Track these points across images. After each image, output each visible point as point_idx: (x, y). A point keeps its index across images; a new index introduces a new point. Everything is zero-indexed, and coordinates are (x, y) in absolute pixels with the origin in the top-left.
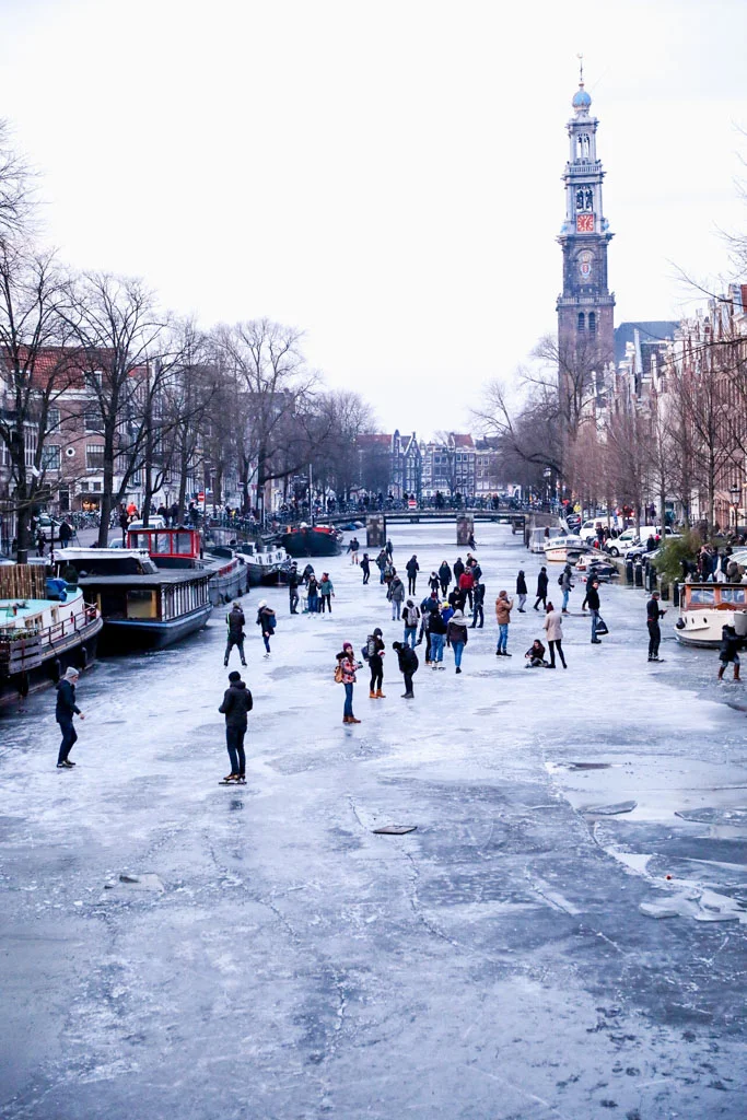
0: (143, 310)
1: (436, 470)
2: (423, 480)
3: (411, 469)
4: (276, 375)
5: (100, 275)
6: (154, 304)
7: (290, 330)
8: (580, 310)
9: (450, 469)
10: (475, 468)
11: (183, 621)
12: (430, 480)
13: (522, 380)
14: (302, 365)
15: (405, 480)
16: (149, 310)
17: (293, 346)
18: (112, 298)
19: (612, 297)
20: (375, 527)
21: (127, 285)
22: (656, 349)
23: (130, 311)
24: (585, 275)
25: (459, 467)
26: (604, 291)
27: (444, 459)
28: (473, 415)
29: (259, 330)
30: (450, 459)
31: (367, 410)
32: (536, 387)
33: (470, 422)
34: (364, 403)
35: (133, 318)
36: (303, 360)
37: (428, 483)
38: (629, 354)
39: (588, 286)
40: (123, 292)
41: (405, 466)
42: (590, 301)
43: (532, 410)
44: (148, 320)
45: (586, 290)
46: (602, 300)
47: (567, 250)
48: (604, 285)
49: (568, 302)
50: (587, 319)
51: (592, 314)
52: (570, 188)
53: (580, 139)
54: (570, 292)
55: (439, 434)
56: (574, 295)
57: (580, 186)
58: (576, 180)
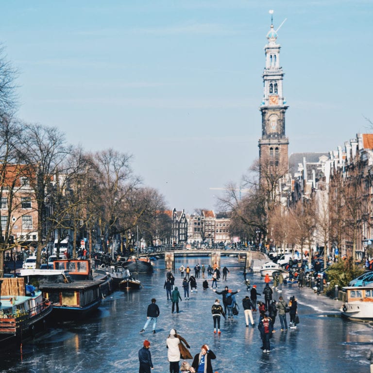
0: (57, 145)
1: (195, 229)
2: (188, 234)
3: (182, 228)
4: (118, 179)
5: (35, 127)
6: (63, 142)
7: (124, 156)
8: (270, 146)
9: (202, 228)
10: (215, 228)
11: (89, 307)
12: (192, 234)
13: (245, 182)
14: (131, 174)
15: (179, 234)
16: (60, 145)
17: (126, 163)
18: (41, 138)
19: (288, 140)
20: (169, 258)
21: (48, 132)
22: (314, 167)
23: (50, 145)
24: (273, 127)
25: (207, 228)
26: (283, 137)
27: (199, 224)
28: (220, 201)
29: (108, 156)
30: (202, 223)
31: (161, 197)
32: (252, 187)
33: (218, 204)
34: (159, 194)
35: (52, 149)
36: (131, 171)
37: (191, 236)
38: (300, 169)
39: (275, 134)
40: (47, 135)
41: (179, 226)
42: (276, 141)
43: (250, 198)
44: (60, 150)
45: (274, 136)
46: (282, 141)
47: (263, 114)
48: (283, 133)
49: (264, 142)
50: (274, 150)
51: (277, 148)
52: (265, 81)
53: (271, 56)
54: (265, 137)
55: (196, 210)
56: (267, 138)
57: (271, 80)
58: (268, 78)
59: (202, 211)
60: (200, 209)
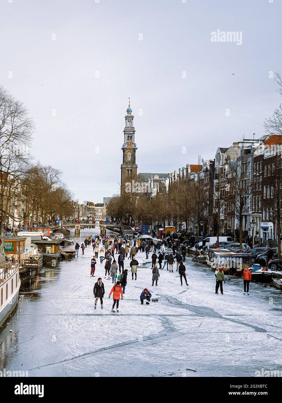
8: (127, 169)
10: (94, 212)
19: (137, 165)
20: (77, 228)
24: (129, 158)
26: (134, 164)
38: (149, 182)
42: (130, 166)
45: (129, 163)
46: (134, 166)
47: (124, 152)
48: (134, 162)
49: (124, 166)
50: (130, 171)
51: (131, 170)
52: (126, 134)
53: (129, 121)
54: (125, 163)
55: (85, 202)
56: (126, 164)
57: (129, 134)
58: (128, 132)
59: (88, 202)
60: (87, 201)
